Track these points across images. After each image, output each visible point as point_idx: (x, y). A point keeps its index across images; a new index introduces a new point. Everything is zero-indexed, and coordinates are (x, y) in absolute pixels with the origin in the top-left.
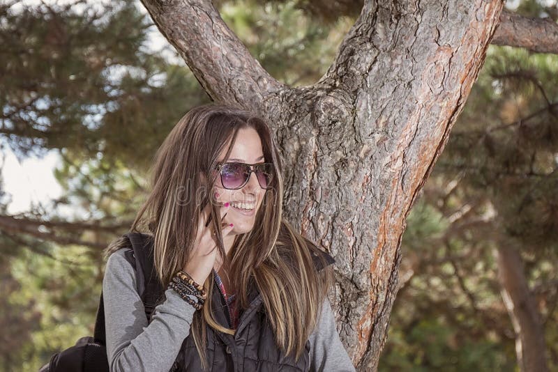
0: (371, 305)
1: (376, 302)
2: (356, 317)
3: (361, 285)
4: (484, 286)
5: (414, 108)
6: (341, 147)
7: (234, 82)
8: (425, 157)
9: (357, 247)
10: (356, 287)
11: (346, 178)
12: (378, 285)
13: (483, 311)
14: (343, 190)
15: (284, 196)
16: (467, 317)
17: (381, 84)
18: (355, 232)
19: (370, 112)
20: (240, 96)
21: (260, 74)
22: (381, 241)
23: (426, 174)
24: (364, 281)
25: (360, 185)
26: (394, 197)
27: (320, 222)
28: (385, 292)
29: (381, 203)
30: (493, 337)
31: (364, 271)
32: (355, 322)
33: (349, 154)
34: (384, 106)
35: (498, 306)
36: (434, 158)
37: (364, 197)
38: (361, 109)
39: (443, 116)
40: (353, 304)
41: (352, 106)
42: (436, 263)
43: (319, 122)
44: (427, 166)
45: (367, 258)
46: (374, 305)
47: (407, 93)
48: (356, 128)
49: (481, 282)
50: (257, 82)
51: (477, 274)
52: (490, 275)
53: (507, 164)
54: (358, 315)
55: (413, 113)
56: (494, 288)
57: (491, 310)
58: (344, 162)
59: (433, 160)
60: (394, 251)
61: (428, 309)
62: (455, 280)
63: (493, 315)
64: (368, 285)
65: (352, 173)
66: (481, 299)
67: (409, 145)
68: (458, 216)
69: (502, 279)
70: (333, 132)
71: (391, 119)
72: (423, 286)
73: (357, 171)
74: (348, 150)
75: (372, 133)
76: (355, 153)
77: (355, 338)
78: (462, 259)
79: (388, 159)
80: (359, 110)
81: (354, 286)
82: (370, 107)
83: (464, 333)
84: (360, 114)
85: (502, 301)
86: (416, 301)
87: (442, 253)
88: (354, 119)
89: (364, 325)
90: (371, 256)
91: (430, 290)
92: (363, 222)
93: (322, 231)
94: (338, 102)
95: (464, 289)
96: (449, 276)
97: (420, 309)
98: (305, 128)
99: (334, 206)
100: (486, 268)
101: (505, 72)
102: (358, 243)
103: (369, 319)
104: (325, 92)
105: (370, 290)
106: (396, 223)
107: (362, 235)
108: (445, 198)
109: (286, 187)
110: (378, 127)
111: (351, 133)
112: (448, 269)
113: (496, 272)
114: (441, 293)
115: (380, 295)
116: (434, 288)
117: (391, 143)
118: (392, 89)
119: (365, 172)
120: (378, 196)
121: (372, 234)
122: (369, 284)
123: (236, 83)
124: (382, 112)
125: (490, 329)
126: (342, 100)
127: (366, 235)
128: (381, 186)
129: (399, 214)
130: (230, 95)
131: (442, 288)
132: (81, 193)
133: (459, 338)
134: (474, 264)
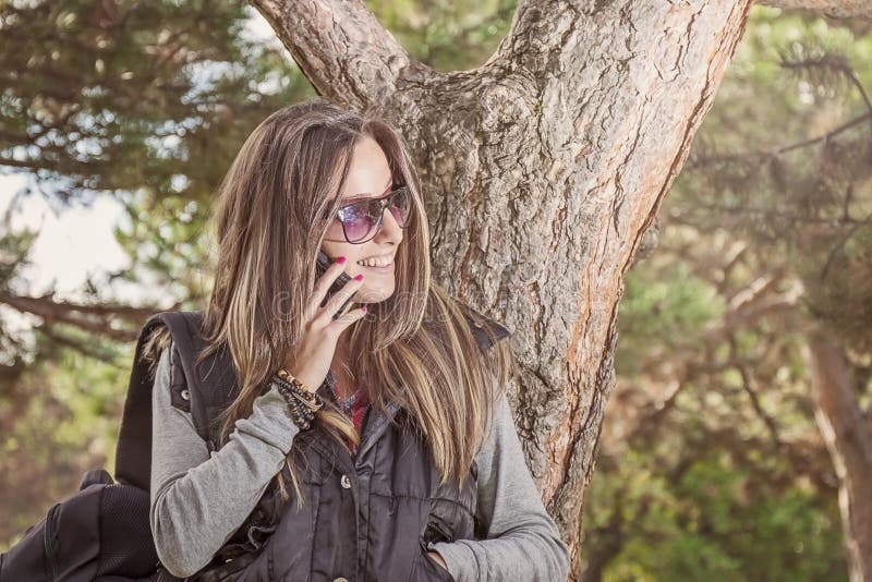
0: (569, 412)
1: (577, 407)
2: (545, 431)
3: (552, 381)
4: (790, 406)
5: (632, 103)
6: (519, 165)
7: (352, 65)
8: (652, 179)
9: (545, 321)
10: (545, 384)
11: (527, 213)
12: (579, 381)
13: (790, 446)
14: (523, 233)
15: (432, 243)
16: (765, 455)
17: (582, 66)
18: (542, 297)
19: (565, 110)
20: (361, 87)
21: (393, 53)
22: (583, 312)
23: (655, 206)
24: (556, 374)
25: (550, 225)
26: (603, 242)
27: (487, 282)
28: (591, 392)
29: (583, 252)
30: (805, 485)
31: (557, 358)
32: (542, 438)
33: (532, 176)
34: (585, 100)
35: (812, 438)
36: (667, 180)
37: (555, 244)
38: (551, 105)
39: (681, 114)
40: (540, 410)
41: (536, 101)
42: (712, 369)
43: (484, 126)
44: (656, 194)
45: (561, 337)
46: (573, 412)
47: (621, 80)
48: (543, 134)
49: (786, 399)
50: (388, 64)
51: (779, 387)
52: (800, 388)
53: (804, 203)
54: (548, 427)
55: (632, 109)
56: (806, 408)
57: (803, 443)
58: (523, 190)
59: (665, 185)
60: (604, 327)
61: (704, 443)
62: (744, 397)
63: (805, 452)
64: (563, 381)
65: (536, 205)
66: (787, 427)
67: (626, 161)
68: (747, 296)
69: (816, 395)
70: (505, 140)
71: (598, 120)
72: (695, 406)
73: (543, 202)
74: (529, 170)
75: (568, 143)
76: (541, 175)
77: (543, 463)
78: (754, 363)
79: (592, 183)
80: (547, 107)
81: (541, 382)
82: (563, 101)
83: (760, 481)
84: (548, 113)
85: (818, 430)
86: (683, 430)
87: (723, 354)
88: (540, 121)
89: (558, 443)
90: (569, 334)
91: (706, 413)
92: (555, 282)
93: (491, 297)
94: (514, 94)
95: (759, 410)
96: (735, 391)
97: (690, 443)
98: (462, 136)
99: (508, 258)
100: (793, 378)
101: (802, 58)
102: (546, 315)
103: (567, 433)
104: (494, 79)
105: (567, 388)
106: (607, 282)
107: (554, 302)
108: (728, 269)
109: (434, 229)
110: (576, 133)
111: (534, 142)
112: (733, 378)
113: (808, 384)
114: (723, 418)
115: (584, 397)
116: (712, 410)
117: (597, 158)
118: (599, 72)
119: (556, 203)
120: (578, 241)
121: (568, 301)
122: (566, 378)
123: (354, 67)
124: (582, 109)
125: (800, 473)
126: (520, 91)
127: (558, 301)
128: (582, 224)
129: (611, 269)
130: (346, 87)
131: (726, 410)
132: (156, 264)
133: (751, 487)
134: (775, 372)
